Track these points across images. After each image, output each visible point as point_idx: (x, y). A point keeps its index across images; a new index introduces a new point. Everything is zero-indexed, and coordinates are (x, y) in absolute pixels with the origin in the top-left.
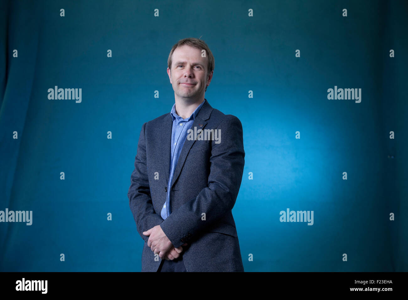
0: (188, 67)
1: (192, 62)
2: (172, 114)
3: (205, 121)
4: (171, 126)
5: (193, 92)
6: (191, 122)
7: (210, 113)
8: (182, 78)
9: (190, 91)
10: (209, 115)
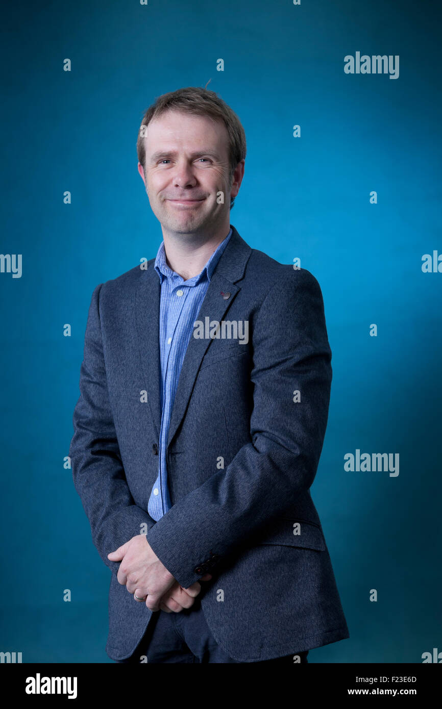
0: (181, 162)
2: (157, 268)
4: (157, 294)
6: (202, 286)
7: (245, 263)
8: (169, 188)
10: (244, 268)
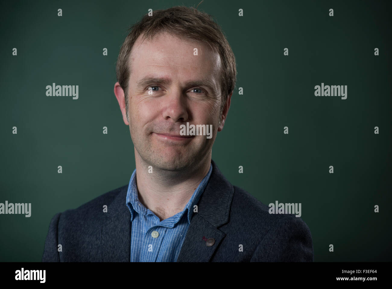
0: (173, 91)
1: (184, 78)
2: (129, 204)
3: (218, 228)
4: (127, 233)
5: (187, 155)
6: (180, 228)
7: (229, 204)
8: (157, 120)
9: (179, 154)
